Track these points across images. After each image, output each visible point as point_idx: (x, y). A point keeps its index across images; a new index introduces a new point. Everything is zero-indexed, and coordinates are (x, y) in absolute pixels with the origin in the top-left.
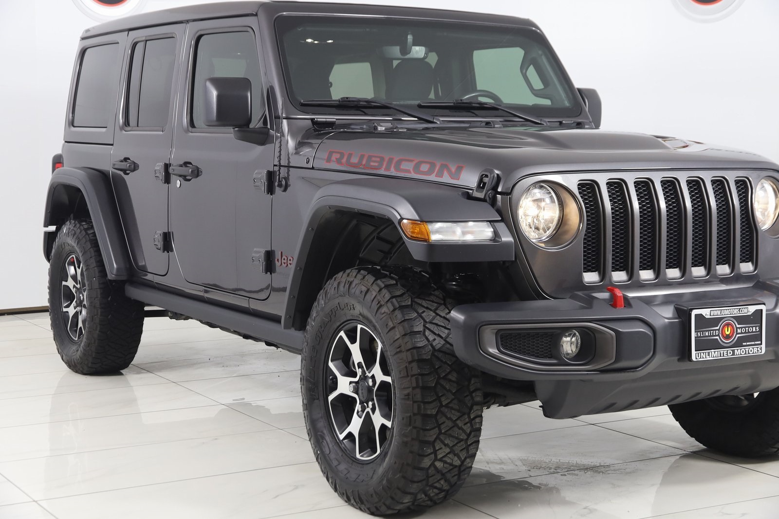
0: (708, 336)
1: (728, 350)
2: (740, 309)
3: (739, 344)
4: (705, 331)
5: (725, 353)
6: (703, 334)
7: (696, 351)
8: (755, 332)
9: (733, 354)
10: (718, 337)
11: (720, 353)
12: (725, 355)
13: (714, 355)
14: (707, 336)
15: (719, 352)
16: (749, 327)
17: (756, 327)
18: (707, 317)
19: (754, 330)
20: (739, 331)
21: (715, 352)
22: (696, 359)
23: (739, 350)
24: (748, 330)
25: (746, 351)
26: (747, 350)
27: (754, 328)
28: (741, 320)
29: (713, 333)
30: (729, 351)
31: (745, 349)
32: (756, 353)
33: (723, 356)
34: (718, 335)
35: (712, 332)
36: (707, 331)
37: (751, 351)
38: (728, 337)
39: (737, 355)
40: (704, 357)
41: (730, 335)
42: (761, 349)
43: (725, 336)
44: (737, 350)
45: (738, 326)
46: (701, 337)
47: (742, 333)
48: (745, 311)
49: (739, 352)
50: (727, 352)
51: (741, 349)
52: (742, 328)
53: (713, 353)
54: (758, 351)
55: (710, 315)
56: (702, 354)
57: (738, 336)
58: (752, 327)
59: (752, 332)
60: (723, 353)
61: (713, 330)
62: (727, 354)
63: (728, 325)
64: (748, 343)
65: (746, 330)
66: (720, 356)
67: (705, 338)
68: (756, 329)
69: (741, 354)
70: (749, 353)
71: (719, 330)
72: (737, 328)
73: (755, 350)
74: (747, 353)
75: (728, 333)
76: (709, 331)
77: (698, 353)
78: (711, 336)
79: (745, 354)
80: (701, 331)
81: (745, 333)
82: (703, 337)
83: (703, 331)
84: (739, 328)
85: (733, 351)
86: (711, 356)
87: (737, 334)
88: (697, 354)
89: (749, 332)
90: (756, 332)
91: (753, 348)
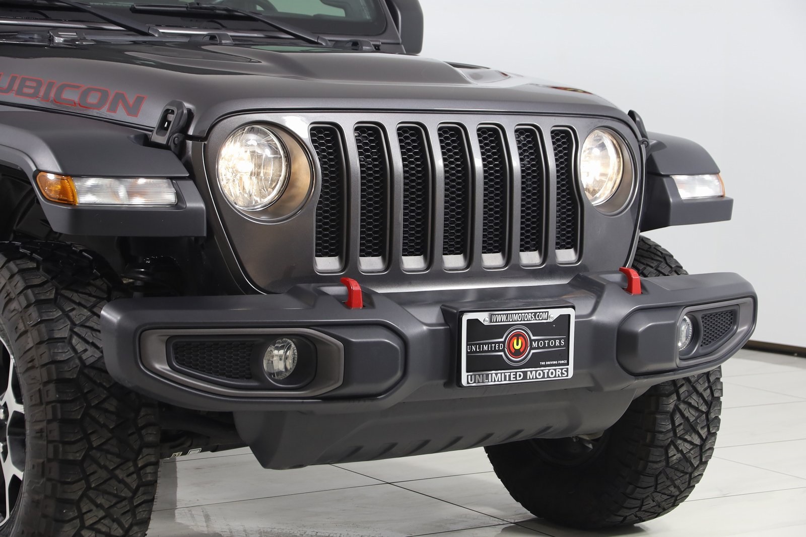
0: (488, 351)
1: (516, 372)
2: (536, 313)
3: (534, 362)
4: (483, 344)
5: (512, 376)
6: (479, 348)
7: (467, 372)
8: (558, 347)
9: (525, 377)
10: (502, 353)
11: (505, 376)
12: (512, 379)
13: (496, 378)
14: (486, 352)
15: (503, 374)
16: (549, 340)
17: (560, 339)
18: (486, 323)
19: (557, 344)
20: (535, 345)
21: (496, 374)
22: (468, 383)
23: (534, 372)
24: (548, 343)
25: (544, 373)
26: (546, 372)
27: (557, 341)
28: (537, 329)
29: (495, 347)
30: (518, 374)
31: (542, 370)
32: (559, 376)
33: (510, 380)
34: (503, 350)
35: (493, 345)
36: (485, 344)
37: (552, 373)
38: (517, 353)
39: (530, 379)
40: (481, 381)
41: (521, 351)
42: (567, 371)
43: (513, 351)
44: (531, 372)
45: (533, 338)
46: (477, 352)
47: (538, 348)
48: (545, 316)
49: (535, 375)
50: (516, 375)
51: (536, 371)
52: (538, 340)
53: (494, 375)
54: (562, 373)
55: (491, 322)
56: (477, 376)
57: (533, 351)
58: (555, 340)
59: (555, 346)
60: (510, 376)
61: (495, 343)
62: (516, 378)
63: (518, 336)
64: (547, 363)
65: (545, 343)
66: (505, 380)
67: (483, 354)
68: (560, 343)
69: (536, 378)
70: (548, 377)
71: (504, 343)
72: (531, 341)
73: (559, 373)
74: (546, 377)
75: (517, 347)
76: (488, 344)
77: (471, 376)
78: (492, 351)
79: (543, 377)
80: (476, 344)
81: (544, 347)
82: (480, 352)
83: (479, 344)
84: (535, 340)
85: (525, 373)
86: (490, 381)
87: (532, 348)
88: (469, 377)
89: (549, 347)
90: (560, 346)
91: (555, 370)
